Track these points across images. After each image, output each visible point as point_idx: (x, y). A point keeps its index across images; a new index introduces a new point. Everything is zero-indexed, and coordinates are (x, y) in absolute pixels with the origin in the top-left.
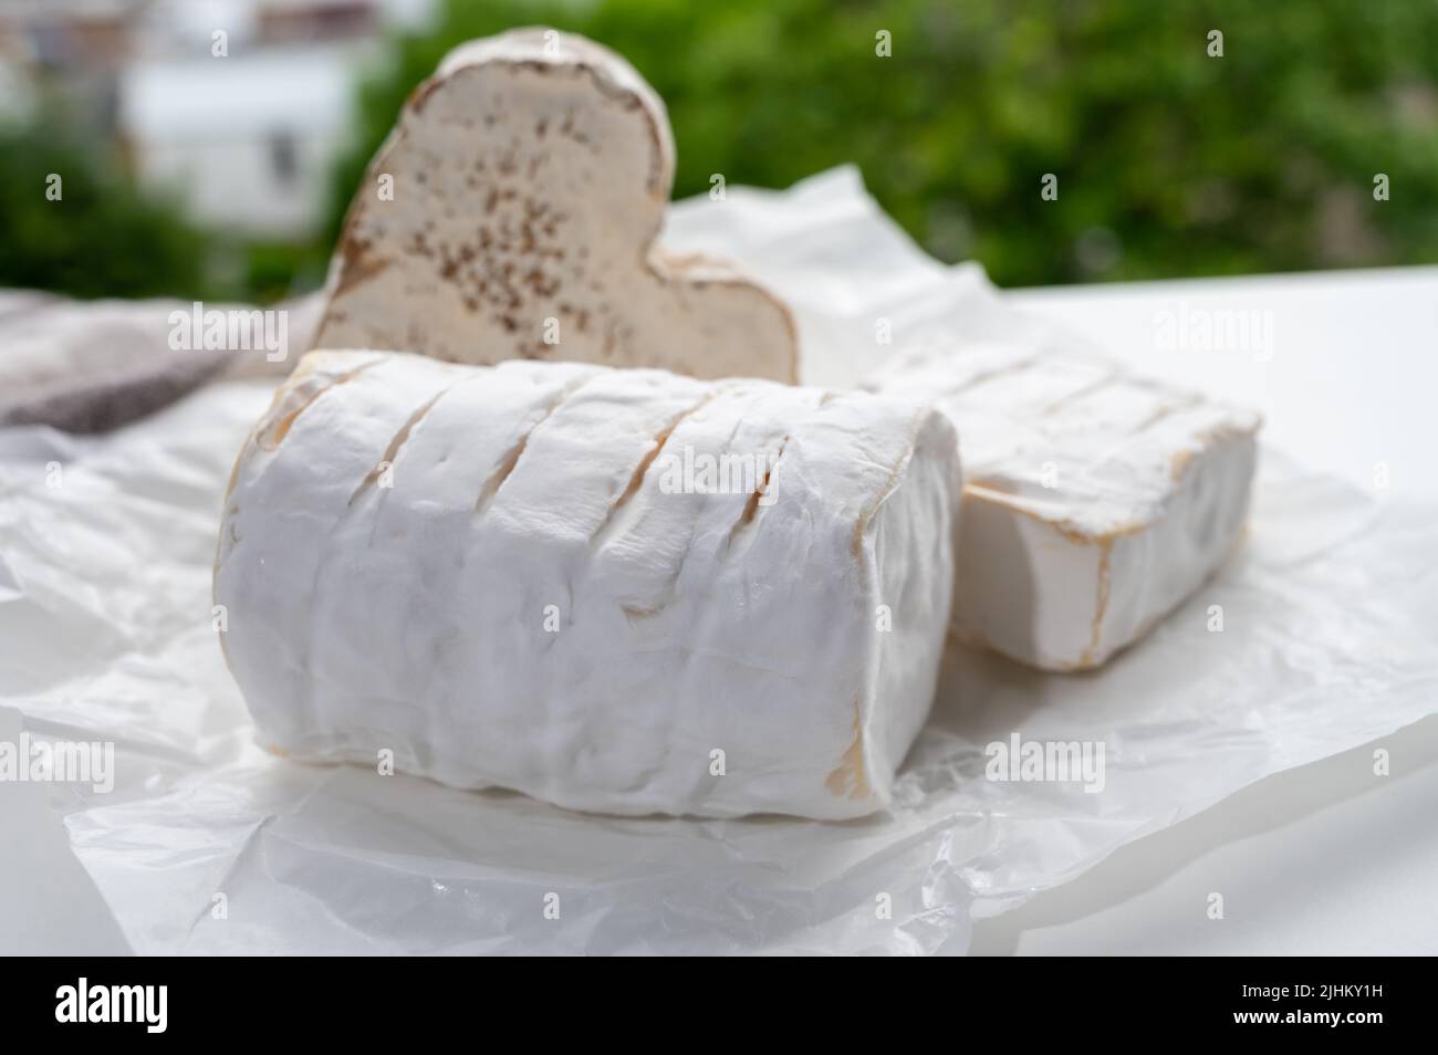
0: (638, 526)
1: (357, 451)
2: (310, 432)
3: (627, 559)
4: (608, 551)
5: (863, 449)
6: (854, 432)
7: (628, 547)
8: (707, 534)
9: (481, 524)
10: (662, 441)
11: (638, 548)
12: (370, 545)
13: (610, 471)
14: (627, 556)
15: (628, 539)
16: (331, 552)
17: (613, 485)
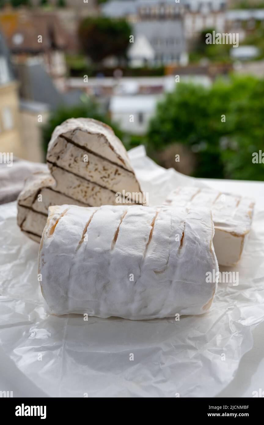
0: (155, 250)
1: (74, 235)
2: (60, 231)
3: (155, 259)
4: (149, 258)
5: (204, 224)
6: (200, 220)
7: (154, 256)
8: (172, 250)
9: (112, 253)
10: (153, 225)
11: (156, 256)
12: (84, 261)
13: (144, 236)
14: (154, 258)
15: (153, 254)
16: (73, 264)
17: (145, 239)
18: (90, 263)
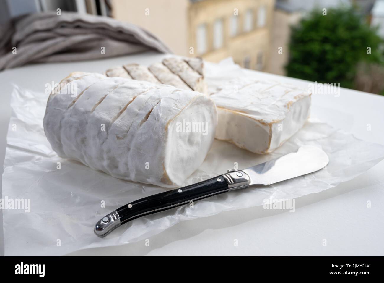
0: (122, 119)
3: (118, 126)
4: (115, 124)
5: (176, 104)
6: (175, 100)
9: (91, 114)
10: (134, 98)
11: (120, 123)
12: (70, 117)
13: (120, 105)
14: (118, 125)
15: (119, 121)
16: (63, 118)
17: (120, 108)
18: (74, 119)
